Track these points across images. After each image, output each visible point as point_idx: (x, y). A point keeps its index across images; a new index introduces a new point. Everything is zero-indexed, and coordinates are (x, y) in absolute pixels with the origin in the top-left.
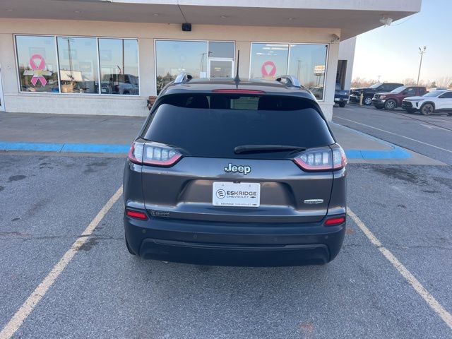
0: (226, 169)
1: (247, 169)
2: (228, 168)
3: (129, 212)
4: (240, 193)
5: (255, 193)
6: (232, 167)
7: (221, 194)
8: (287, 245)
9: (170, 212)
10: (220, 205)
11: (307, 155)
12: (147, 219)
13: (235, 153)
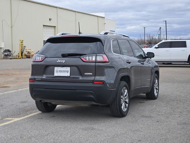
0: (57, 61)
4: (64, 71)
5: (68, 71)
6: (59, 60)
7: (57, 72)
8: (78, 90)
9: (41, 79)
10: (57, 76)
11: (86, 56)
12: (34, 82)
13: (62, 56)
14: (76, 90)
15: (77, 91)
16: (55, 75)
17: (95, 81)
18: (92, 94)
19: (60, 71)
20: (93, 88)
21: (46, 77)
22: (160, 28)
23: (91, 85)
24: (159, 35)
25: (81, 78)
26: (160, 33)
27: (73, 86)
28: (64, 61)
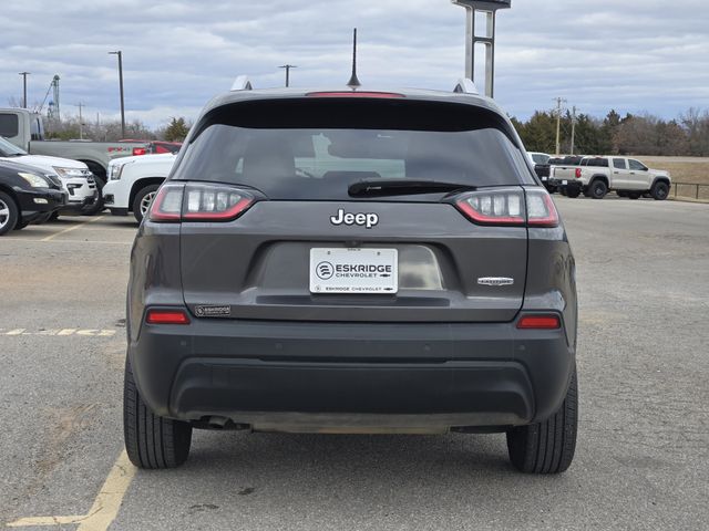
0: (334, 219)
1: (372, 219)
2: (337, 218)
3: (151, 314)
4: (362, 268)
5: (388, 268)
6: (344, 215)
7: (325, 270)
8: (450, 359)
9: (232, 307)
10: (323, 290)
11: (479, 197)
12: (187, 322)
13: (350, 194)
14: (444, 360)
15: (448, 364)
16: (313, 289)
17: (526, 316)
18: (514, 376)
19: (345, 269)
20: (523, 348)
21: (260, 299)
22: (57, 78)
23: (508, 333)
24: (51, 104)
25: (457, 302)
26: (57, 96)
27: (428, 343)
28: (371, 220)
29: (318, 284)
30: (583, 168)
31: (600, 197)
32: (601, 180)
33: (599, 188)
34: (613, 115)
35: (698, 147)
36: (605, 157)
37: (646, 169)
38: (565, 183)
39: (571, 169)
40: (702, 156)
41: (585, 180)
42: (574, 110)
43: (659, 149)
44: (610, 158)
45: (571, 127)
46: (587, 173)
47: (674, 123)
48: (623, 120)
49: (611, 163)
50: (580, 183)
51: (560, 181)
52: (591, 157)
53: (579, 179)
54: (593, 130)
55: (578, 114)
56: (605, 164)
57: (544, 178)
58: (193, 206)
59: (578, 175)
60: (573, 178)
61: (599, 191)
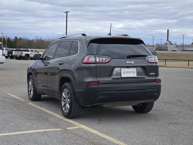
2: (127, 62)
3: (89, 83)
4: (130, 72)
5: (135, 72)
7: (124, 73)
9: (108, 81)
11: (149, 58)
12: (99, 84)
13: (127, 57)
14: (146, 89)
15: (147, 90)
17: (157, 80)
19: (127, 72)
23: (155, 84)
27: (144, 86)
28: (133, 62)
29: (123, 76)
30: (23, 52)
31: (28, 60)
32: (27, 55)
33: (27, 57)
34: (16, 38)
35: (39, 47)
36: (28, 49)
37: (39, 52)
38: (18, 56)
39: (20, 53)
40: (40, 49)
41: (23, 55)
42: (6, 36)
43: (29, 47)
44: (30, 49)
45: (6, 41)
46: (24, 53)
47: (32, 40)
48: (19, 39)
49: (30, 51)
50: (22, 56)
51: (17, 56)
52: (25, 49)
53: (22, 55)
54: (11, 42)
55: (7, 37)
56: (28, 51)
57: (10, 55)
58: (98, 60)
59: (22, 54)
60: (20, 55)
61: (27, 58)
